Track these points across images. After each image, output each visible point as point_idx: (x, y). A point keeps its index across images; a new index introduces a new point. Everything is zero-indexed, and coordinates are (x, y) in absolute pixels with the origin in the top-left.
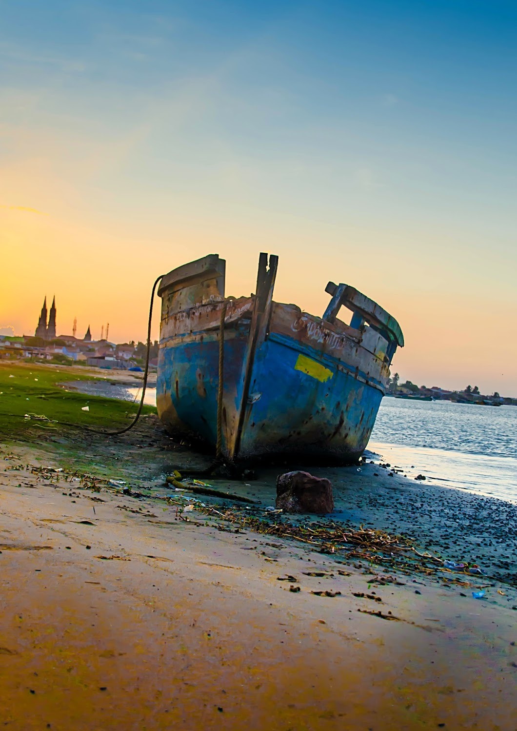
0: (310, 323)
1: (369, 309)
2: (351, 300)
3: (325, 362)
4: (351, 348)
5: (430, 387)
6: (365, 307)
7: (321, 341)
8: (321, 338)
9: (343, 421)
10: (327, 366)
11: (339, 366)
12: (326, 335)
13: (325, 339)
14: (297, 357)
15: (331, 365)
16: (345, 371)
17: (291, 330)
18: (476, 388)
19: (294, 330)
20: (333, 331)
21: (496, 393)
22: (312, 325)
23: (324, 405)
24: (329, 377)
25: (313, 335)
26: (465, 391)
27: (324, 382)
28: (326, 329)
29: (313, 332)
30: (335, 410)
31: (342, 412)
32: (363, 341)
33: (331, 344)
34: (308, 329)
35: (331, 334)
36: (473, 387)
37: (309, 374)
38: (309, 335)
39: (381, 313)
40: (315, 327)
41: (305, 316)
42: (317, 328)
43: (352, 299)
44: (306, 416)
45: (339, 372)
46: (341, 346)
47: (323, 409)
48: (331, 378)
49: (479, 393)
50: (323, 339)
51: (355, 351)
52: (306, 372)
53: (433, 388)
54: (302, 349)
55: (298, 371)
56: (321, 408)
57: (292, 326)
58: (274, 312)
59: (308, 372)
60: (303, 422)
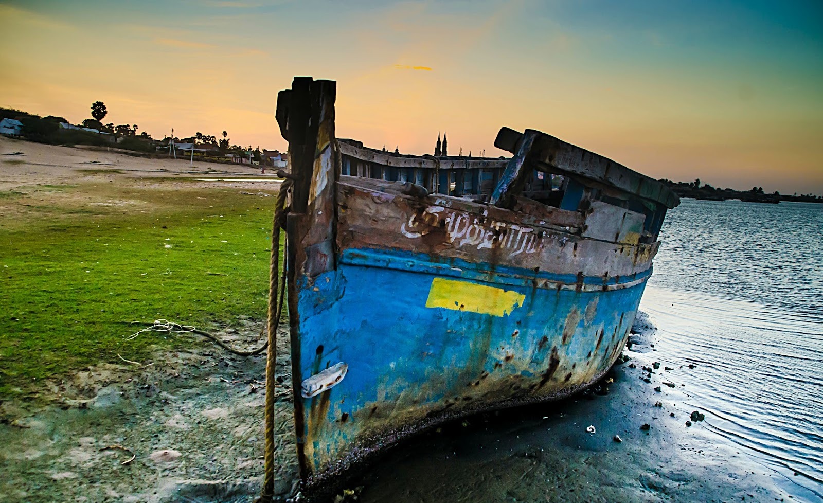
0: (453, 217)
1: (597, 173)
2: (547, 161)
3: (501, 280)
4: (562, 245)
5: (724, 189)
6: (584, 171)
7: (488, 244)
8: (486, 240)
9: (558, 362)
10: (506, 288)
11: (538, 280)
12: (497, 233)
13: (496, 240)
14: (429, 284)
15: (518, 282)
16: (553, 286)
17: (403, 236)
18: (761, 189)
19: (409, 235)
20: (513, 224)
21: (776, 192)
22: (459, 219)
23: (511, 352)
24: (517, 305)
25: (464, 237)
26: (752, 191)
27: (505, 315)
28: (496, 221)
29: (464, 231)
30: (536, 352)
31: (555, 350)
32: (589, 228)
33: (512, 246)
34: (449, 228)
35: (511, 230)
36: (758, 188)
37: (466, 309)
38: (452, 240)
39: (622, 176)
40: (467, 221)
41: (437, 203)
42: (471, 223)
43: (551, 159)
44: (472, 376)
45: (538, 291)
46: (538, 245)
47: (508, 359)
48: (521, 305)
49: (763, 192)
50: (492, 241)
51: (572, 249)
52: (457, 308)
53: (727, 189)
54: (438, 268)
55: (436, 309)
56: (502, 358)
57: (403, 228)
58: (345, 207)
59: (462, 306)
60: (469, 384)
